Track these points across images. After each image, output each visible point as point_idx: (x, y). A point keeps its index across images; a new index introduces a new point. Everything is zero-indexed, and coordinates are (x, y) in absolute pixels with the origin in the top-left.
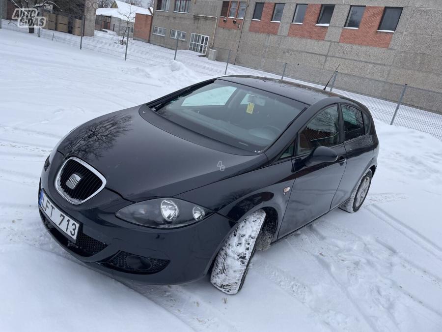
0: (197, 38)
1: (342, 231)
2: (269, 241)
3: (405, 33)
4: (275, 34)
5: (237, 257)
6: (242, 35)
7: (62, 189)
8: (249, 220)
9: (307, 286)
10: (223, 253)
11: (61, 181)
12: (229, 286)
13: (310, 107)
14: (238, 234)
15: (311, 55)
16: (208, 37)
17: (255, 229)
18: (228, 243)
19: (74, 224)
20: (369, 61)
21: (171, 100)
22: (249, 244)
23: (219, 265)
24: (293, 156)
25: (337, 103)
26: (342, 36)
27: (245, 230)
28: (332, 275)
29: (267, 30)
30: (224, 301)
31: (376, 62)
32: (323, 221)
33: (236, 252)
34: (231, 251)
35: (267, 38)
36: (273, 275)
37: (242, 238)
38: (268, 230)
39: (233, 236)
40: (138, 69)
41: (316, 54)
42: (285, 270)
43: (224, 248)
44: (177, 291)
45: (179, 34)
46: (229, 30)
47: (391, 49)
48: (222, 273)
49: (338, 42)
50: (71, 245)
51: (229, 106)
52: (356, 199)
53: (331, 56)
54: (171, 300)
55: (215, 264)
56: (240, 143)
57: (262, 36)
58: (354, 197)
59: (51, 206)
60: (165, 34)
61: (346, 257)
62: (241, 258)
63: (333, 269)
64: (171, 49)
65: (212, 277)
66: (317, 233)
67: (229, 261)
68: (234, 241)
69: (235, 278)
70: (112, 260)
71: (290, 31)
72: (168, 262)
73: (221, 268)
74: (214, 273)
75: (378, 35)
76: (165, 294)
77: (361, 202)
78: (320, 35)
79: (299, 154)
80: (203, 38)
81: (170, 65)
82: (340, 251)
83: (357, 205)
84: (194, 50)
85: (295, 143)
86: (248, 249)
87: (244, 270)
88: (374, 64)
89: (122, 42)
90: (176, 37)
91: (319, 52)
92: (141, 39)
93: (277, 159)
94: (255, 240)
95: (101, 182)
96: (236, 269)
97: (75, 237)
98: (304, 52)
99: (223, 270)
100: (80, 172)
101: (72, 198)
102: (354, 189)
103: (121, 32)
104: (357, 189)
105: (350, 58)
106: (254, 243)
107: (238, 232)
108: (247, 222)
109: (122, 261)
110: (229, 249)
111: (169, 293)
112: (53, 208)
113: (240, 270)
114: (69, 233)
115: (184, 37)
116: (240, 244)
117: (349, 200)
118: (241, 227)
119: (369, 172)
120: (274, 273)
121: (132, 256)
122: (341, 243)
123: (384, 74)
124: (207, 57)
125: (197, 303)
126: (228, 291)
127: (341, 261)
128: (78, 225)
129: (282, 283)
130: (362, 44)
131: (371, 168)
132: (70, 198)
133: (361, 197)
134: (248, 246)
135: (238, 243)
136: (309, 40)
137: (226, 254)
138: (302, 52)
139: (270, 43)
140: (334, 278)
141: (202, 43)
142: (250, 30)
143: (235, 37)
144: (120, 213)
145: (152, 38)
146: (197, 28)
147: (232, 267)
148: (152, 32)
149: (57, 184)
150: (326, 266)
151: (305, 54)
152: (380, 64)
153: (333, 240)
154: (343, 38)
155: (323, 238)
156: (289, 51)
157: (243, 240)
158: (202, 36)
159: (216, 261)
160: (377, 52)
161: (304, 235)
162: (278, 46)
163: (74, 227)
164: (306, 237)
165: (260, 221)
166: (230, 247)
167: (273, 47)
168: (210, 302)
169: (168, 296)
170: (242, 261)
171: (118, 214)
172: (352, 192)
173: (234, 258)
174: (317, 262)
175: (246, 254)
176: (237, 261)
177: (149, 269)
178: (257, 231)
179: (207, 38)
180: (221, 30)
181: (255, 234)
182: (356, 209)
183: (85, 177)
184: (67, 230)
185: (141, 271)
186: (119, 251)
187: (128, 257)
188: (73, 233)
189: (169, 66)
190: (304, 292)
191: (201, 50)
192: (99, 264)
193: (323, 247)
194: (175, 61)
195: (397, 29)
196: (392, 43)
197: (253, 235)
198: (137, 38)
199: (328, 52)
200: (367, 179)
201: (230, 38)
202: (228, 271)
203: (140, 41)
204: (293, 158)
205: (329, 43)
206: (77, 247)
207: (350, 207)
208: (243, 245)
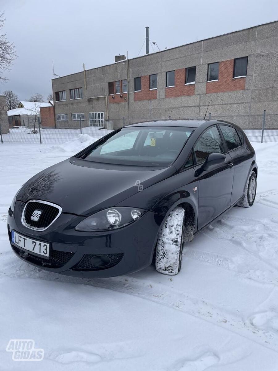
0: (94, 116)
1: (244, 220)
2: (192, 232)
3: (254, 75)
4: (155, 98)
5: (171, 242)
6: (130, 106)
7: (28, 224)
8: (173, 214)
9: (229, 259)
10: (160, 242)
11: (26, 220)
12: (171, 266)
13: (197, 129)
14: (168, 226)
15: (187, 108)
16: (103, 112)
17: (179, 219)
18: (162, 234)
19: (44, 245)
20: (233, 102)
21: (92, 150)
22: (178, 231)
23: (160, 252)
24: (193, 165)
25: (216, 124)
26: (207, 88)
27: (172, 222)
28: (244, 248)
29: (148, 97)
30: (170, 280)
31: (238, 102)
32: (229, 217)
33: (170, 238)
34: (166, 239)
35: (150, 103)
36: (201, 258)
37: (172, 227)
38: (189, 224)
39: (165, 228)
40: (53, 147)
41: (191, 106)
42: (209, 253)
43: (160, 238)
44: (133, 282)
45: (79, 116)
46: (119, 104)
47: (247, 90)
48: (163, 258)
49: (205, 94)
50: (45, 264)
51: (136, 149)
52: (248, 195)
53: (202, 106)
54: (130, 288)
55: (157, 253)
56: (152, 164)
57: (146, 102)
58: (247, 194)
59: (23, 238)
60: (67, 118)
61: (251, 235)
62: (175, 242)
63: (244, 244)
64: (75, 129)
65: (156, 264)
66: (226, 225)
67: (167, 247)
68: (166, 231)
69: (174, 258)
70: (80, 265)
71: (166, 93)
72: (122, 254)
73: (162, 254)
74: (157, 260)
75: (234, 82)
76: (125, 286)
77: (253, 198)
78: (190, 92)
79: (198, 163)
80: (99, 114)
81: (79, 138)
82: (247, 232)
83: (251, 200)
84: (94, 125)
85: (192, 155)
86: (178, 234)
87: (179, 251)
88: (237, 104)
89: (35, 132)
90: (77, 119)
91: (193, 105)
92: (49, 127)
93: (182, 168)
94: (181, 227)
95: (58, 210)
96: (173, 251)
97: (48, 255)
98: (181, 107)
99: (164, 255)
100: (39, 208)
101: (38, 228)
102: (245, 188)
103: (31, 124)
104: (247, 188)
105: (218, 103)
106: (182, 229)
107: (168, 224)
108: (173, 216)
109: (87, 263)
110: (164, 238)
111: (128, 285)
112: (25, 239)
113: (177, 251)
114: (42, 253)
115: (83, 117)
116: (171, 232)
117: (243, 197)
118: (169, 220)
119: (253, 174)
120: (201, 257)
121: (95, 256)
122: (245, 228)
123: (247, 110)
124: (106, 129)
125: (151, 286)
126: (171, 272)
127: (249, 239)
128: (48, 245)
129: (209, 261)
130: (224, 91)
131: (253, 170)
132: (37, 228)
133: (253, 194)
134: (178, 232)
135: (170, 232)
136: (183, 97)
137: (163, 242)
138: (180, 107)
139: (153, 106)
140: (247, 250)
141: (99, 118)
142: (135, 100)
143: (125, 108)
144: (78, 227)
145: (57, 124)
146: (93, 108)
147: (169, 250)
148: (56, 120)
149: (24, 222)
150: (240, 244)
151: (182, 108)
152: (242, 103)
153: (239, 227)
154: (209, 90)
155: (232, 227)
156: (170, 109)
157: (173, 229)
158: (98, 113)
159: (157, 250)
160: (237, 94)
161: (217, 228)
162: (159, 107)
163: (45, 247)
164: (219, 229)
165: (181, 214)
166: (165, 236)
167: (156, 109)
168: (160, 283)
169: (127, 287)
170: (176, 244)
171: (77, 228)
172: (244, 190)
173: (169, 244)
174: (231, 243)
175: (177, 238)
176: (172, 245)
177: (110, 263)
178: (181, 221)
179: (102, 114)
180: (112, 105)
181: (181, 223)
182: (251, 204)
183: (44, 210)
184: (40, 252)
185: (104, 267)
186: (84, 255)
187: (91, 258)
188: (45, 252)
189: (78, 140)
190: (228, 263)
191: (100, 125)
192: (71, 270)
193: (233, 233)
194: (82, 135)
195: (248, 74)
196: (247, 85)
197: (179, 224)
198: (45, 127)
199: (200, 103)
200: (253, 179)
201: (121, 110)
202: (168, 255)
203: (48, 128)
204: (193, 166)
205: (199, 96)
206: (50, 264)
207: (246, 203)
208: (174, 232)
